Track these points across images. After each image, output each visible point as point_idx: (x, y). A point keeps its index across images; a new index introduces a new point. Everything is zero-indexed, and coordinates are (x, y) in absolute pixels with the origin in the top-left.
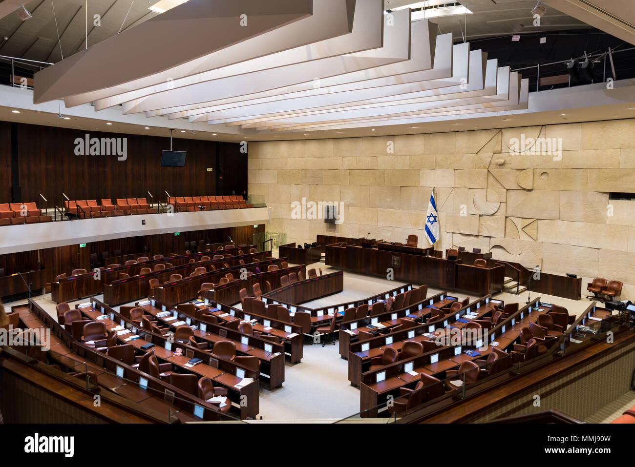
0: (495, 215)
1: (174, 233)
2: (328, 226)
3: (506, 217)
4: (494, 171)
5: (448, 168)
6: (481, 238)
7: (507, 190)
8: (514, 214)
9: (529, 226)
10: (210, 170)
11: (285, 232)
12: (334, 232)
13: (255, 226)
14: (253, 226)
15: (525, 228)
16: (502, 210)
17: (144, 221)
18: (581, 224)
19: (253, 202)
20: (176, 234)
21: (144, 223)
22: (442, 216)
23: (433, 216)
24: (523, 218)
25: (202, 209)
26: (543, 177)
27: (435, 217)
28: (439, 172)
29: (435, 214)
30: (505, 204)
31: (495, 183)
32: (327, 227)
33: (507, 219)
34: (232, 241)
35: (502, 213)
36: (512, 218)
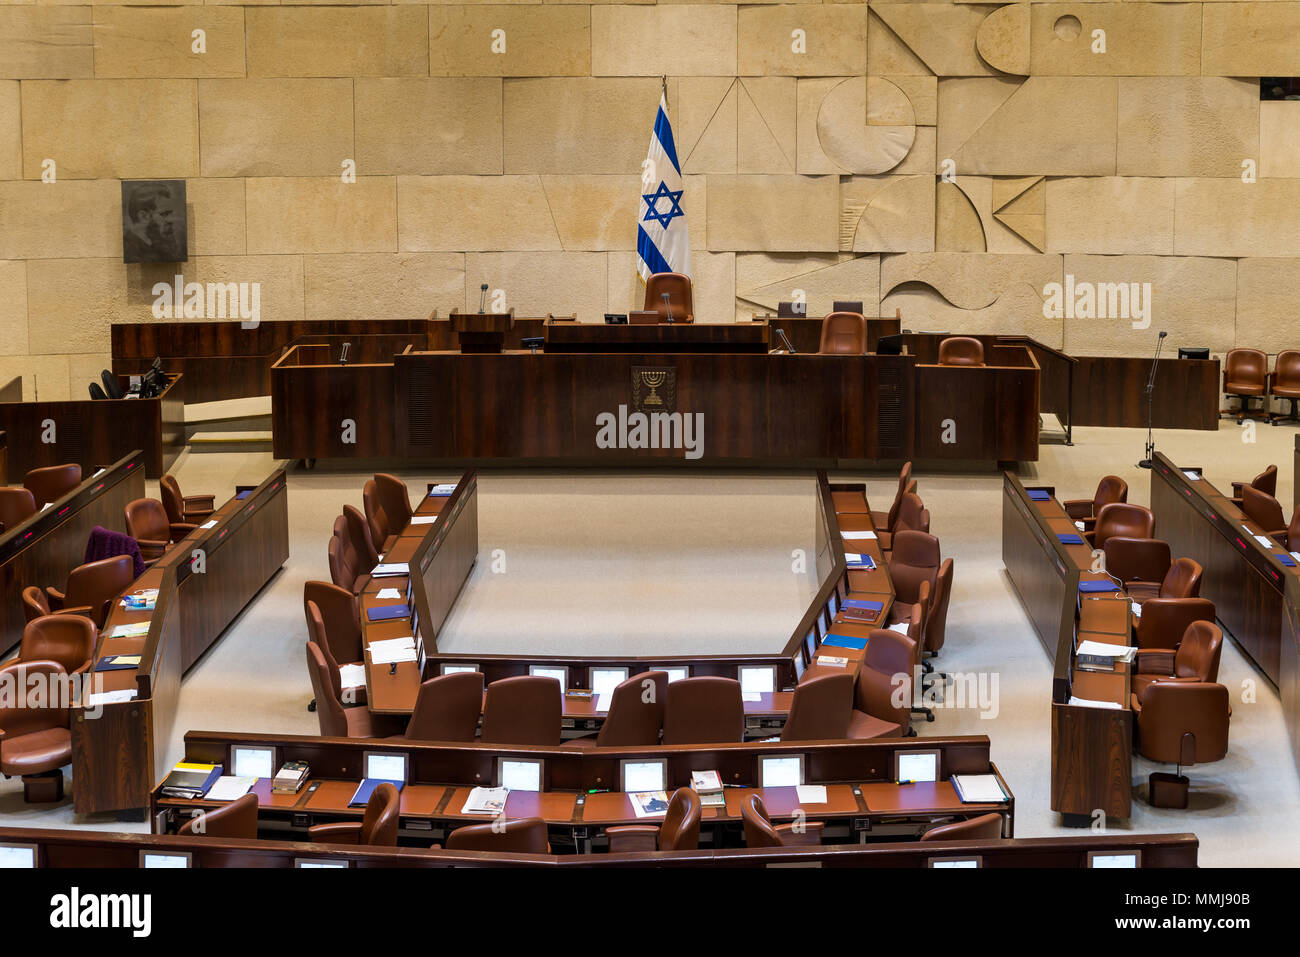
0: (898, 172)
2: (138, 276)
3: (939, 178)
6: (847, 263)
7: (940, 78)
8: (968, 165)
9: (1017, 203)
15: (1008, 211)
16: (924, 155)
18: (1182, 185)
22: (695, 192)
23: (668, 194)
24: (996, 177)
26: (1061, 31)
27: (675, 197)
28: (673, 15)
29: (673, 182)
30: (934, 130)
31: (894, 52)
32: (131, 284)
35: (922, 163)
36: (960, 181)
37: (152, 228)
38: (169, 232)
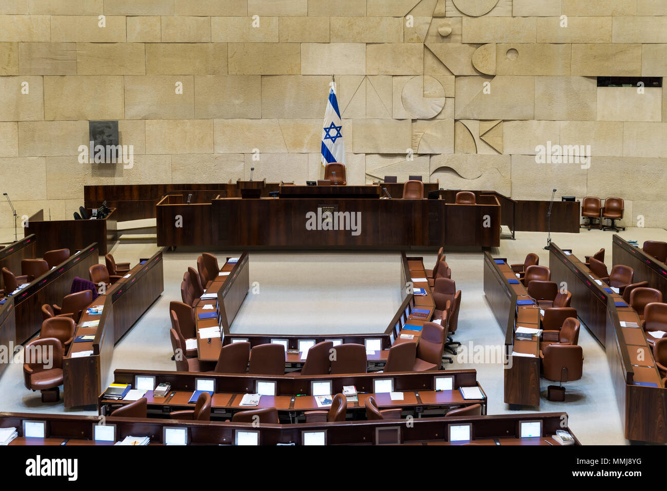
0: (438, 117)
3: (456, 121)
4: (435, 47)
5: (354, 42)
7: (456, 76)
8: (468, 115)
15: (486, 135)
18: (563, 124)
22: (347, 127)
23: (335, 127)
24: (481, 120)
26: (509, 56)
27: (339, 129)
28: (337, 48)
29: (337, 123)
30: (453, 99)
31: (436, 64)
33: (457, 123)
35: (448, 114)
36: (465, 122)
37: (103, 142)
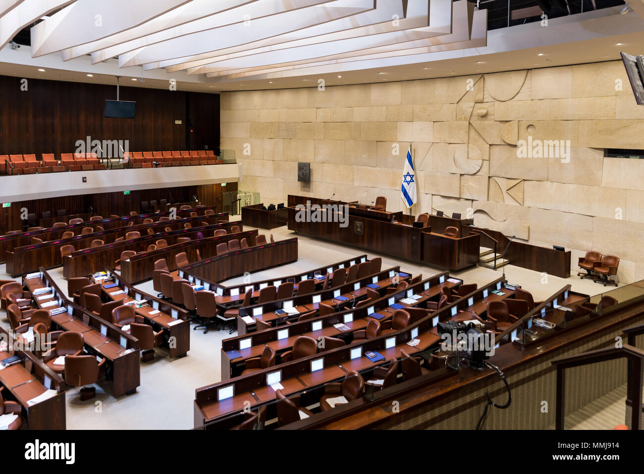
0: (477, 174)
1: (123, 192)
3: (489, 177)
4: (476, 123)
5: (426, 121)
7: (490, 145)
8: (498, 174)
9: (514, 188)
10: (178, 122)
11: (258, 191)
12: (309, 191)
13: (223, 185)
14: (221, 184)
15: (511, 190)
16: (485, 170)
17: (85, 178)
18: (571, 187)
19: (226, 158)
20: (125, 193)
21: (84, 180)
22: (421, 175)
23: (409, 175)
24: (507, 178)
25: (157, 166)
26: (530, 130)
27: (412, 176)
28: (417, 125)
29: (412, 173)
30: (488, 162)
31: (477, 137)
32: (301, 186)
33: (491, 179)
34: (197, 201)
35: (484, 172)
36: (496, 179)
37: (303, 174)
38: (306, 175)
